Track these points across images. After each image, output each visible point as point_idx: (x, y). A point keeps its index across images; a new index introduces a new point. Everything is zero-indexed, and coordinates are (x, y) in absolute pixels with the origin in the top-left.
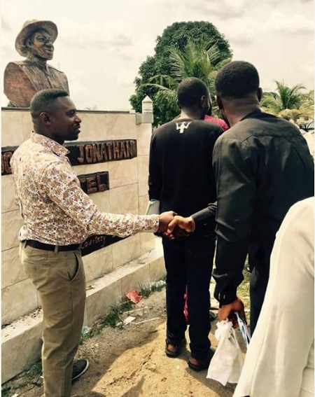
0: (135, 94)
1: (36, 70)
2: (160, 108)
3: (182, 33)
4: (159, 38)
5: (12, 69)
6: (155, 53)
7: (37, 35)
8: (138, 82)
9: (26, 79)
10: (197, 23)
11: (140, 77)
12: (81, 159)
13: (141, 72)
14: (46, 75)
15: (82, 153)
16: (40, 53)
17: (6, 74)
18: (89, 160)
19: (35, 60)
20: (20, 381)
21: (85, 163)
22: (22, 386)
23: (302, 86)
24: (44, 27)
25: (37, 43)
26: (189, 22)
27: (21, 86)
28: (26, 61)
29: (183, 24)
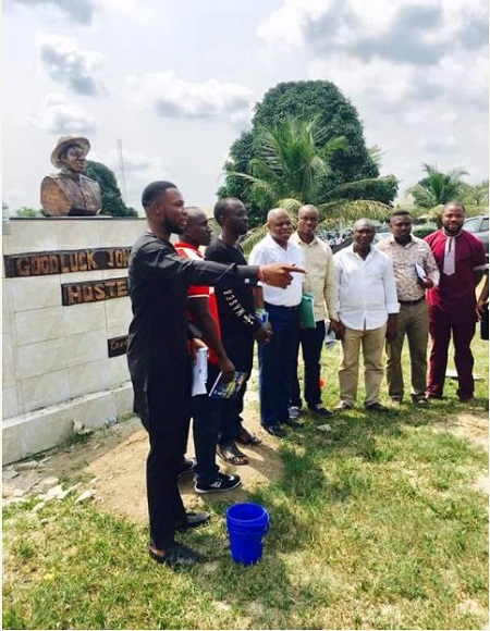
0: (225, 185)
1: (70, 182)
2: (259, 204)
3: (289, 98)
4: (258, 105)
5: (47, 183)
6: (252, 126)
7: (71, 150)
8: (228, 167)
9: (61, 191)
10: (311, 83)
11: (232, 161)
12: (111, 264)
13: (233, 154)
14: (79, 186)
15: (112, 258)
16: (73, 166)
17: (43, 187)
18: (119, 265)
19: (69, 172)
20: (54, 450)
21: (115, 267)
22: (55, 454)
23: (464, 170)
24: (78, 143)
25: (71, 158)
26: (301, 83)
27: (56, 197)
28: (61, 174)
29: (292, 85)
